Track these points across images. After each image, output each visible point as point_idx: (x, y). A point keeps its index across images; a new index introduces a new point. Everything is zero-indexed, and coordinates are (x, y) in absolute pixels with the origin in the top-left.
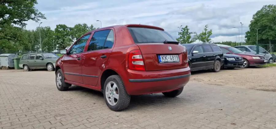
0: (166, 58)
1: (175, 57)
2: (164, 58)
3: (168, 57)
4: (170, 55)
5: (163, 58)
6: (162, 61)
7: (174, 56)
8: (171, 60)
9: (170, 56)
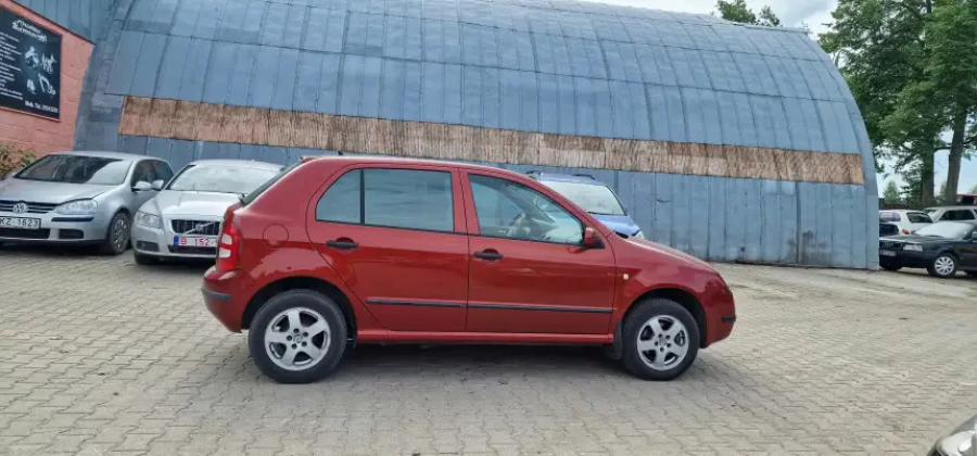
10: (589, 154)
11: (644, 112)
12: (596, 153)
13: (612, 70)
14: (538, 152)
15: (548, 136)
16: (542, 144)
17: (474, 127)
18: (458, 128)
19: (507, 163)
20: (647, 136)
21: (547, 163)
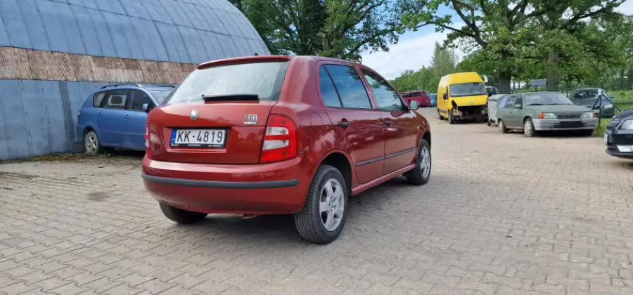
0: (186, 136)
1: (213, 133)
2: (183, 136)
3: (195, 133)
4: (199, 131)
5: (180, 136)
6: (176, 142)
7: (210, 132)
8: (198, 142)
9: (200, 133)
10: (131, 72)
11: (159, 41)
12: (137, 71)
13: (127, 9)
14: (91, 71)
15: (95, 57)
16: (93, 64)
17: (27, 50)
18: (9, 50)
19: (66, 80)
20: (167, 59)
21: (100, 79)
